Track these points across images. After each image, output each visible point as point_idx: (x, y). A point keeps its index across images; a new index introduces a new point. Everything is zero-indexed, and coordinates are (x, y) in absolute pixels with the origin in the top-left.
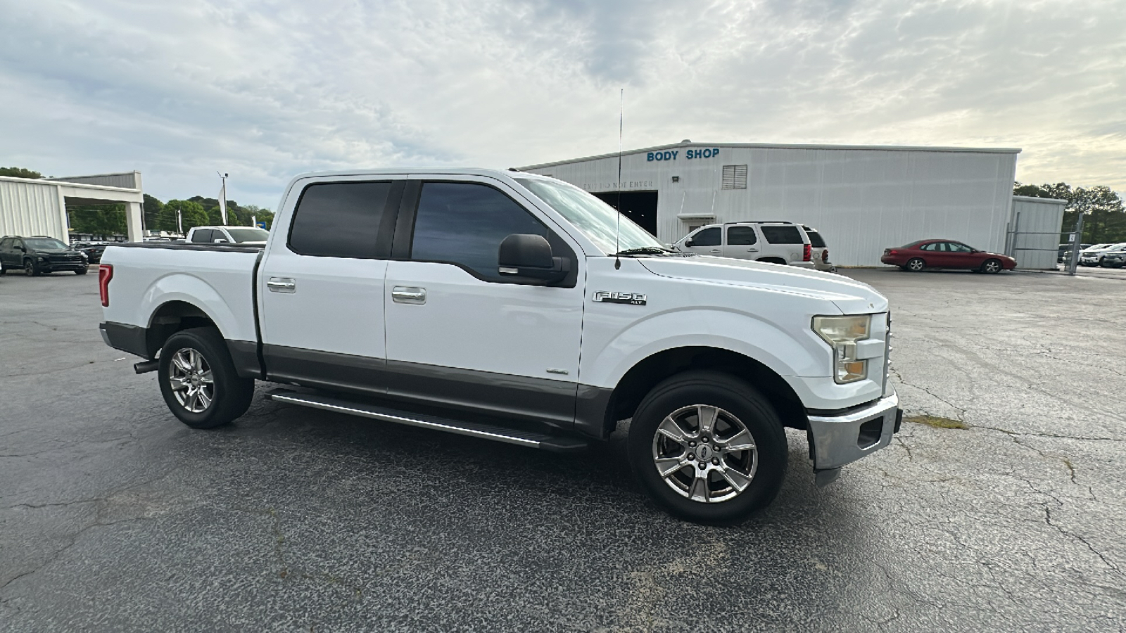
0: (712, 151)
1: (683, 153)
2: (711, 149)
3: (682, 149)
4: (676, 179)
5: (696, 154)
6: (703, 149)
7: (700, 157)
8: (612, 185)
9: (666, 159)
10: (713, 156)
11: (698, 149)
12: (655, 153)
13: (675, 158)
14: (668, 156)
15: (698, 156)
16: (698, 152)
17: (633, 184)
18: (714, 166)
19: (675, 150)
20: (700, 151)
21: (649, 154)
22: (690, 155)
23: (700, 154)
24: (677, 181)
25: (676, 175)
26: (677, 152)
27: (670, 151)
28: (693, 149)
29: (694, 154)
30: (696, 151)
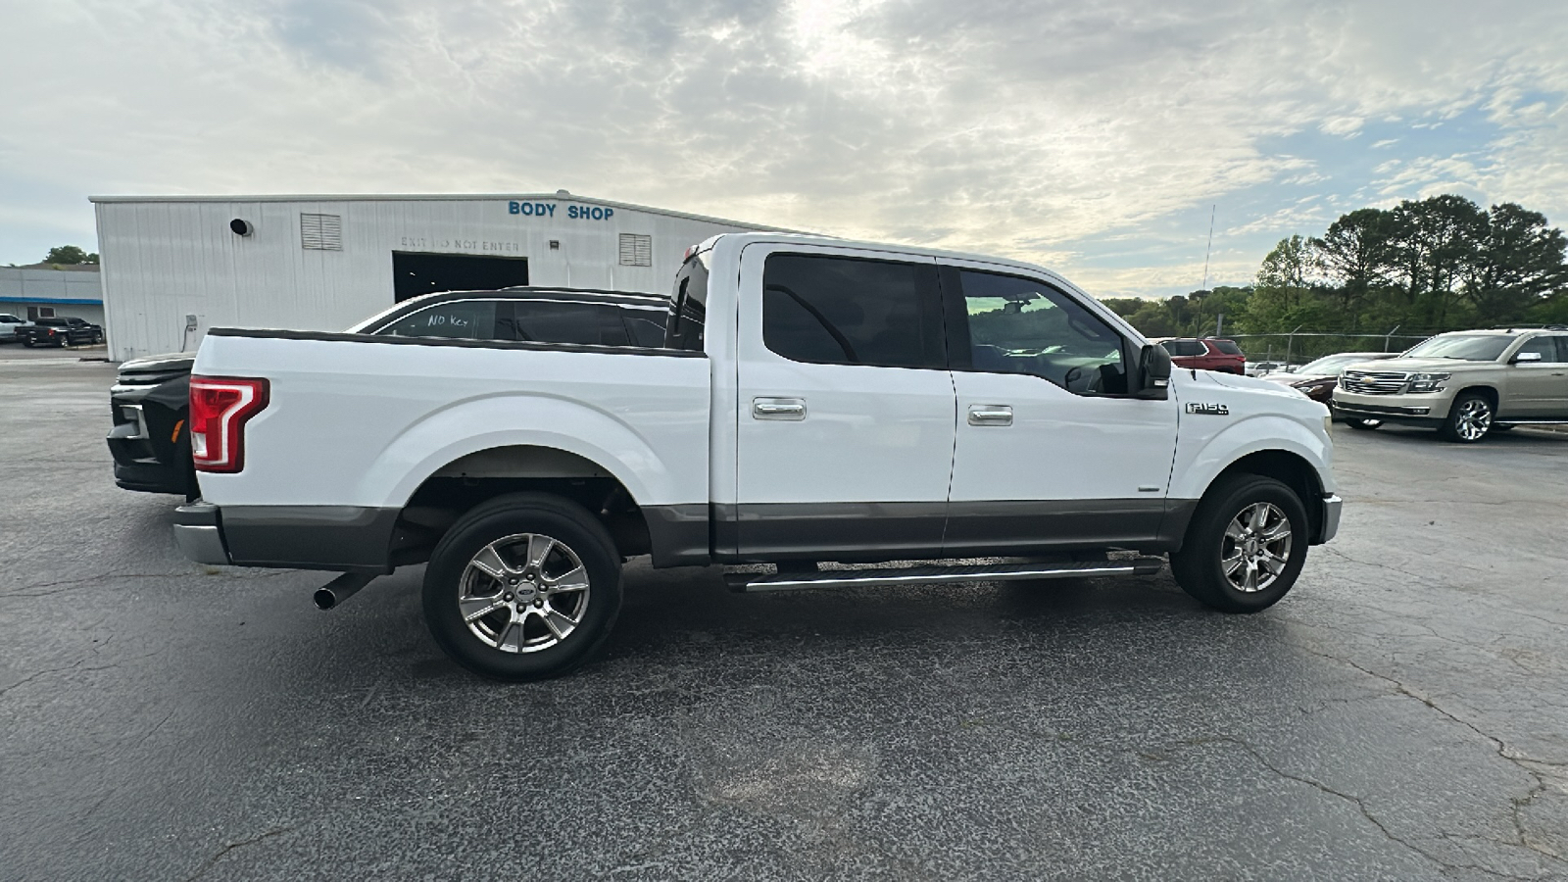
0: (604, 212)
1: (562, 209)
2: (603, 208)
3: (562, 203)
4: (554, 245)
5: (582, 212)
6: (592, 207)
7: (588, 217)
8: (452, 243)
9: (538, 214)
10: (606, 219)
11: (585, 206)
12: (521, 203)
13: (551, 215)
14: (540, 210)
15: (585, 216)
16: (585, 210)
17: (488, 245)
18: (607, 233)
19: (551, 203)
20: (588, 209)
21: (511, 204)
22: (573, 213)
23: (587, 213)
24: (557, 247)
25: (554, 239)
26: (554, 206)
27: (544, 203)
28: (578, 205)
29: (579, 212)
30: (582, 208)
